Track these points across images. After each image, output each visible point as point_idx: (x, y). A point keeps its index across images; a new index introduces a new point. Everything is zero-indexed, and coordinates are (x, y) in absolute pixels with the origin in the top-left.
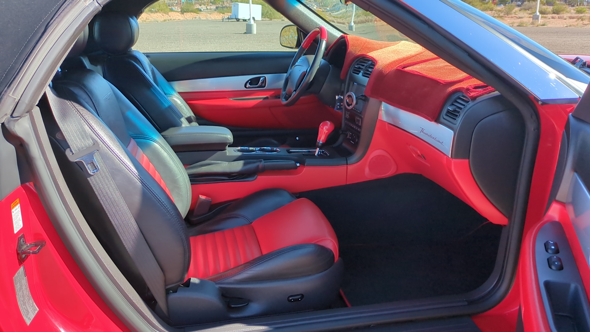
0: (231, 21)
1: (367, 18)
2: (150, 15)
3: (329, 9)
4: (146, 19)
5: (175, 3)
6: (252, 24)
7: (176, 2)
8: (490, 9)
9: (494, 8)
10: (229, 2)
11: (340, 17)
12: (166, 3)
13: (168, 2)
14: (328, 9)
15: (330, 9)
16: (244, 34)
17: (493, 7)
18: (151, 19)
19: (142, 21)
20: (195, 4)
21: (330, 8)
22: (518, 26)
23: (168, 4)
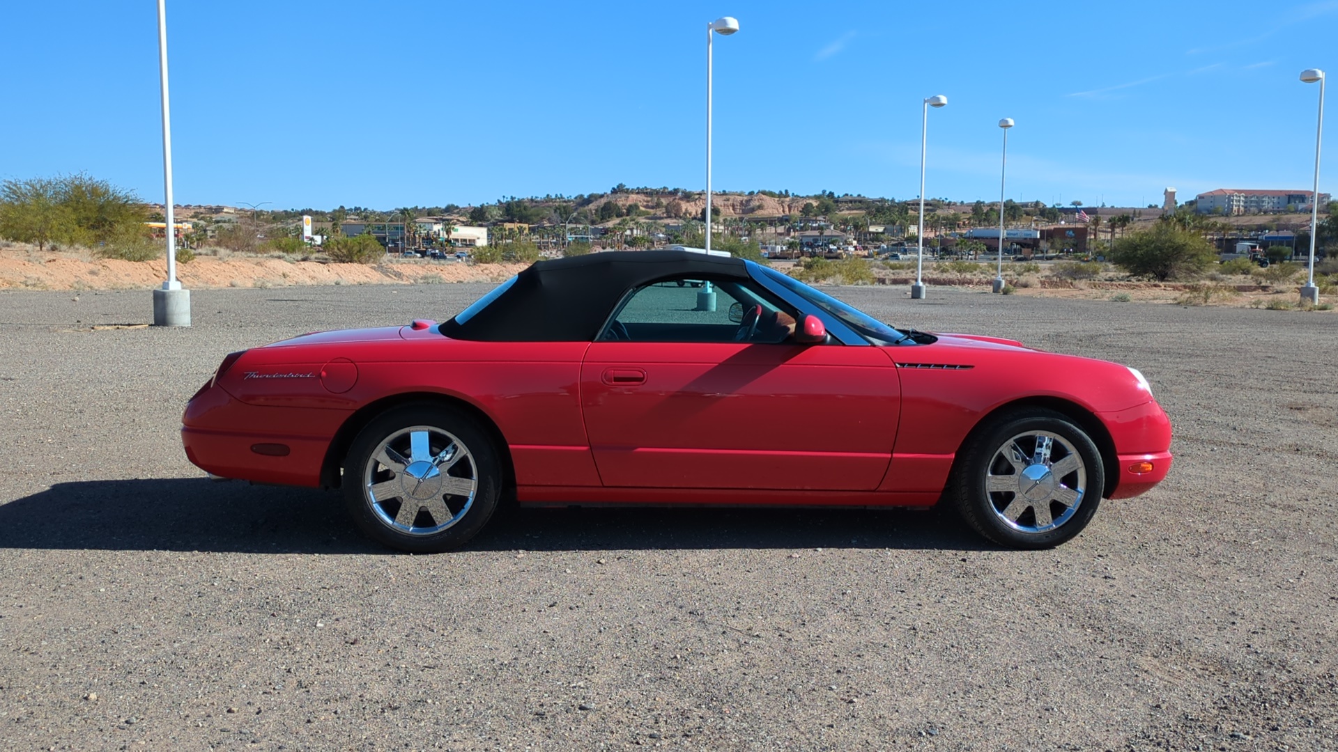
0: (665, 287)
1: (963, 276)
2: (505, 267)
3: (885, 247)
4: (499, 275)
5: (551, 243)
6: (709, 294)
7: (555, 241)
8: (1243, 270)
9: (1253, 269)
10: (663, 242)
11: (909, 265)
12: (535, 243)
13: (539, 240)
14: (883, 247)
15: (888, 248)
16: (692, 310)
17: (1249, 267)
18: (506, 274)
19: (491, 279)
20: (594, 244)
21: (887, 246)
23: (537, 244)
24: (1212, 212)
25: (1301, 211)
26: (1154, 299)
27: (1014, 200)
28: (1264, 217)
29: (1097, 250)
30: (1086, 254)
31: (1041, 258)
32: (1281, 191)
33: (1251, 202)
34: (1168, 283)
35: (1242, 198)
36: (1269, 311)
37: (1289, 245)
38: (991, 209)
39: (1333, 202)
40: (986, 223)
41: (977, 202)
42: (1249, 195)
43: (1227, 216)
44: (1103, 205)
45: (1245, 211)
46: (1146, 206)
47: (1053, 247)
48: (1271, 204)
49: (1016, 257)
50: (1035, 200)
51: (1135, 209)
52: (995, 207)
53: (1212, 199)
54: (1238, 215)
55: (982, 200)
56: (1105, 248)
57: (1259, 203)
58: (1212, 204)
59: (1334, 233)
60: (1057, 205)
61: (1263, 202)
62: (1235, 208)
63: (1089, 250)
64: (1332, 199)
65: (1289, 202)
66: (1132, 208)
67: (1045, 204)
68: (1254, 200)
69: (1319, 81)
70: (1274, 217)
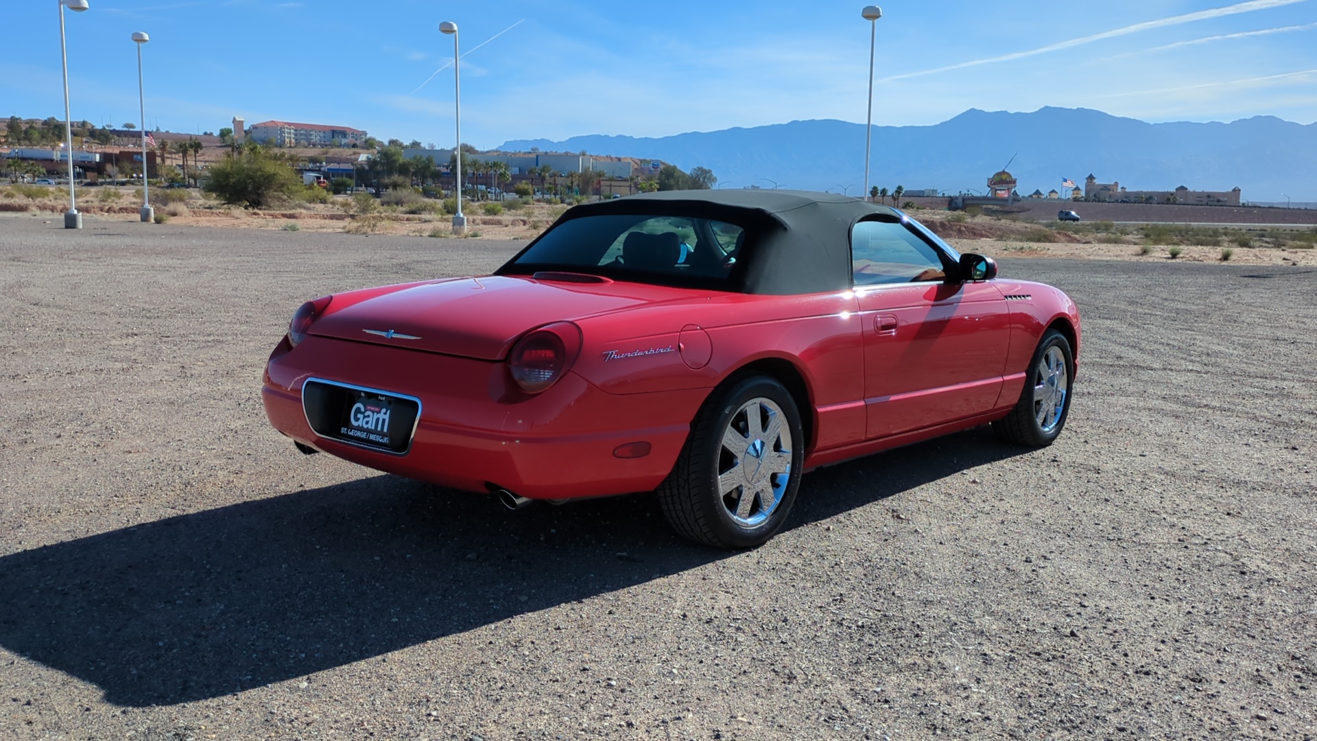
9: (330, 199)
22: (430, 236)
24: (267, 143)
25: (344, 146)
26: (321, 228)
27: (57, 119)
28: (313, 149)
29: (169, 176)
30: (159, 180)
31: (110, 183)
32: (325, 126)
33: (301, 134)
34: (266, 212)
35: (292, 131)
36: (433, 238)
37: (350, 176)
38: (31, 127)
39: (370, 139)
40: (27, 142)
41: (12, 118)
42: (298, 128)
43: (281, 147)
44: (158, 129)
45: (296, 143)
46: (201, 133)
47: (122, 171)
48: (318, 138)
49: (81, 182)
50: (82, 120)
51: (191, 136)
52: (34, 125)
53: (265, 130)
54: (290, 147)
55: (17, 117)
56: (176, 174)
57: (307, 136)
58: (265, 135)
59: (385, 168)
60: (107, 126)
61: (311, 135)
62: (287, 140)
63: (162, 176)
64: (368, 136)
65: (333, 137)
66: (188, 134)
67: (94, 124)
68: (304, 133)
69: (453, 34)
70: (323, 150)
